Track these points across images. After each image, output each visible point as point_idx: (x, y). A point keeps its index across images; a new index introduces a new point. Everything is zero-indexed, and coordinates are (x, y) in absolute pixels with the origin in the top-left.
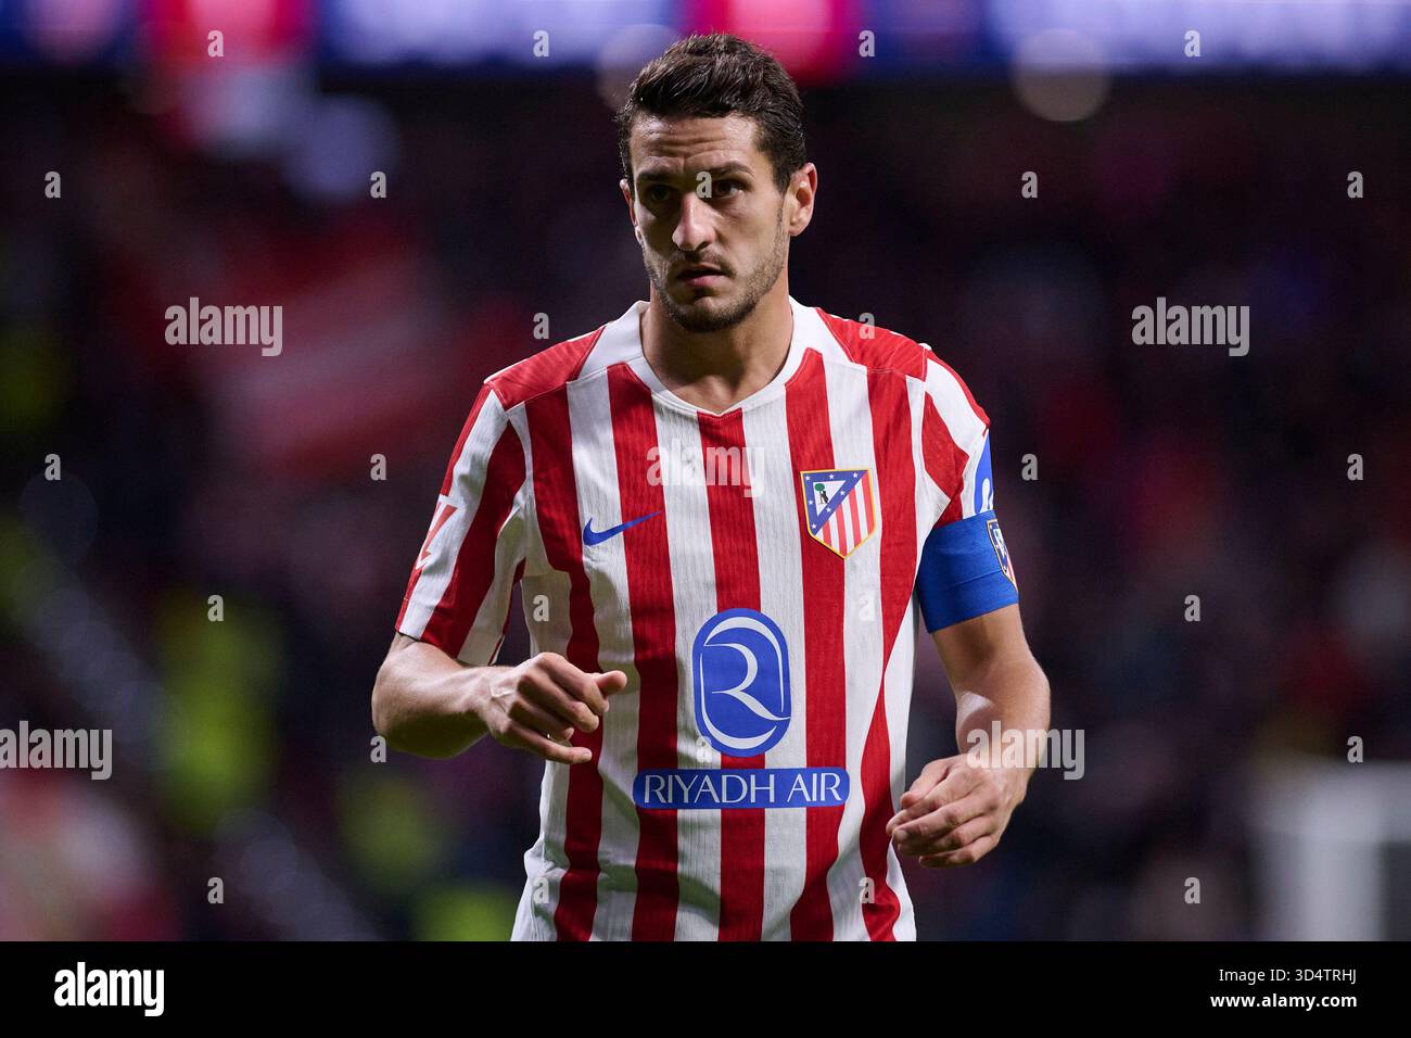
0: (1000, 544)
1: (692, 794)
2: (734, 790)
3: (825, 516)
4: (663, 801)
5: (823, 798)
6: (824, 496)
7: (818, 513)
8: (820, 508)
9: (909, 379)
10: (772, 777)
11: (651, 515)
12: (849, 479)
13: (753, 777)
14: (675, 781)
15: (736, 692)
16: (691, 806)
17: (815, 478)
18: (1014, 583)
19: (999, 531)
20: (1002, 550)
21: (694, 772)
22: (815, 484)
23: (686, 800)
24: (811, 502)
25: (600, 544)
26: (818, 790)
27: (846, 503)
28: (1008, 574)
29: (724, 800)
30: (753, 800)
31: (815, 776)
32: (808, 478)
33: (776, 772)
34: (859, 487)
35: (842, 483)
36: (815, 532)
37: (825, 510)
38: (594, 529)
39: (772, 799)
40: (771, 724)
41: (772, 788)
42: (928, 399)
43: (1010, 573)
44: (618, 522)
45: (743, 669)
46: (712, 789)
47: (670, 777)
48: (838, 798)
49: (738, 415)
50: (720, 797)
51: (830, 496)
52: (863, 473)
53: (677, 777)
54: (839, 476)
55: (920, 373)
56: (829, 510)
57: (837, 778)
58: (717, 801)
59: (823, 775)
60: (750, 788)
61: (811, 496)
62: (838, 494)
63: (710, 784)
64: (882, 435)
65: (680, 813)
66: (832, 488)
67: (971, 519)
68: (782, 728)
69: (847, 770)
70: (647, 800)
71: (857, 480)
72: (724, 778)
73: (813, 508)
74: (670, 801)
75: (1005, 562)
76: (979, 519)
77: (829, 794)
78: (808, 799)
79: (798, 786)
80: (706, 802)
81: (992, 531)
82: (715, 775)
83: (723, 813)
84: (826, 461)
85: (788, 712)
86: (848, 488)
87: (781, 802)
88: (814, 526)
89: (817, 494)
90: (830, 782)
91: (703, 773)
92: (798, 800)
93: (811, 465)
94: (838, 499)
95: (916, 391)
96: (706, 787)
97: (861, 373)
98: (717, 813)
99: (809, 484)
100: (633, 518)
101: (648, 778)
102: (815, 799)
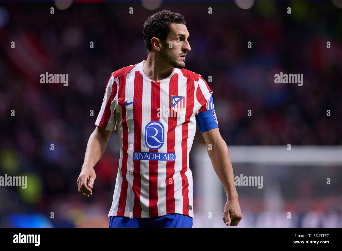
0: (215, 116)
1: (143, 157)
2: (152, 157)
3: (175, 104)
4: (138, 159)
5: (170, 159)
6: (175, 101)
7: (173, 104)
8: (174, 103)
9: (195, 81)
10: (160, 154)
11: (139, 100)
12: (181, 98)
13: (156, 154)
14: (140, 155)
15: (153, 137)
16: (143, 160)
17: (173, 97)
18: (218, 123)
19: (215, 113)
20: (215, 117)
21: (144, 153)
22: (173, 98)
23: (142, 158)
24: (172, 102)
25: (129, 105)
26: (169, 158)
27: (179, 103)
28: (216, 122)
29: (150, 159)
30: (156, 159)
31: (168, 155)
32: (172, 97)
33: (160, 153)
34: (182, 100)
35: (179, 98)
36: (172, 107)
37: (175, 103)
38: (128, 102)
39: (159, 159)
40: (160, 143)
41: (159, 157)
42: (199, 85)
43: (217, 121)
44: (132, 101)
45: (155, 132)
46: (147, 156)
47: (139, 154)
48: (173, 159)
49: (160, 83)
50: (149, 158)
51: (176, 101)
52: (184, 97)
53: (141, 154)
54: (179, 97)
55: (197, 80)
56: (176, 103)
57: (173, 156)
58: (148, 159)
59: (170, 155)
60: (155, 156)
61: (172, 100)
62: (178, 100)
63: (147, 155)
64: (188, 90)
65: (141, 161)
66: (177, 99)
67: (209, 110)
68: (162, 144)
69: (175, 154)
70: (135, 159)
71: (182, 98)
72: (150, 154)
73: (172, 103)
74: (139, 159)
75: (216, 119)
76: (211, 110)
77: (171, 158)
78: (167, 159)
79: (165, 156)
80: (146, 159)
81: (213, 113)
82: (148, 154)
83: (149, 161)
84: (176, 94)
85: (163, 141)
86: (180, 100)
87: (161, 159)
88: (172, 106)
89: (174, 100)
90: (172, 156)
91: (146, 153)
92: (165, 159)
93: (173, 94)
94: (178, 101)
95: (196, 83)
96: (146, 156)
97: (185, 79)
98: (148, 161)
99: (172, 98)
100: (136, 100)
101: (135, 154)
102: (168, 159)
